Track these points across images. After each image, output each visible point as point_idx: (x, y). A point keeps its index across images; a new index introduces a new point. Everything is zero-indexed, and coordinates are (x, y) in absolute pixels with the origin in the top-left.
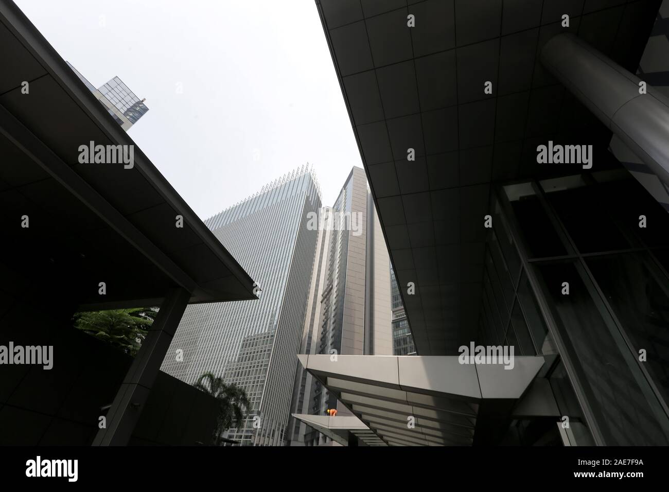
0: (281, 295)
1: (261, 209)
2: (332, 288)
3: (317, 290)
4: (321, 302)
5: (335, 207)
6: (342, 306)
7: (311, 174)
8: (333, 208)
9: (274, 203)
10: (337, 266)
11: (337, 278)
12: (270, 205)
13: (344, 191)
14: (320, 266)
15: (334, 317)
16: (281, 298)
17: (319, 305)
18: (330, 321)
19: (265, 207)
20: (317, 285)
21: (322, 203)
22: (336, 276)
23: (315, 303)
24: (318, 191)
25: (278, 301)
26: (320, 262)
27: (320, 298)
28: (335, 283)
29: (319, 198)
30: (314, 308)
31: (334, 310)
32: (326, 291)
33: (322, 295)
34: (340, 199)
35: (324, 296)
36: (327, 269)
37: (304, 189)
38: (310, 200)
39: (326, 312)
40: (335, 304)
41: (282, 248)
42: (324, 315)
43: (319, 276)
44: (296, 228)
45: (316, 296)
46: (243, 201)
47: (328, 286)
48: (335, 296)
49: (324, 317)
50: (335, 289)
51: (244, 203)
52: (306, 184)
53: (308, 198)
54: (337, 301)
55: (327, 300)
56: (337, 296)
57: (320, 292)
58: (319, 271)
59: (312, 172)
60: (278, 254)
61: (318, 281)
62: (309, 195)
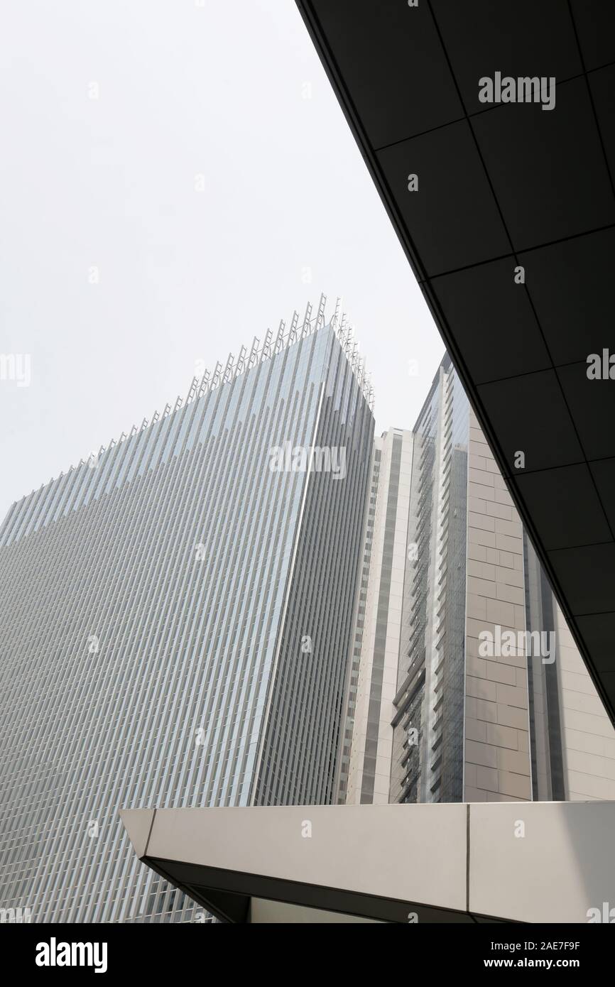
0: (261, 702)
1: (189, 446)
2: (422, 680)
3: (376, 689)
4: (394, 725)
5: (421, 430)
6: (458, 734)
7: (336, 329)
8: (415, 431)
9: (228, 425)
10: (436, 610)
11: (438, 648)
12: (215, 432)
13: (446, 376)
14: (383, 614)
15: (433, 769)
16: (259, 712)
17: (386, 735)
18: (424, 783)
19: (202, 439)
20: (378, 673)
21: (375, 415)
22: (435, 643)
23: (373, 728)
24: (359, 381)
25: (252, 720)
26: (384, 600)
27: (388, 712)
28: (433, 663)
29: (364, 401)
30: (371, 745)
31: (434, 748)
32: (404, 690)
33: (395, 704)
34: (433, 403)
35: (401, 704)
36: (406, 624)
37: (317, 378)
38: (337, 407)
39: (409, 755)
40: (435, 729)
41: (257, 559)
42: (403, 764)
43: (380, 643)
44: (298, 495)
45: (375, 706)
46: (139, 426)
47: (412, 671)
48: (433, 702)
49: (404, 771)
50: (432, 682)
51: (142, 432)
52: (320, 361)
53: (328, 403)
54: (440, 720)
55: (411, 718)
56: (441, 701)
57: (389, 693)
58: (382, 628)
59: (338, 322)
60: (246, 575)
61: (379, 658)
62: (329, 394)
